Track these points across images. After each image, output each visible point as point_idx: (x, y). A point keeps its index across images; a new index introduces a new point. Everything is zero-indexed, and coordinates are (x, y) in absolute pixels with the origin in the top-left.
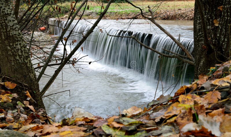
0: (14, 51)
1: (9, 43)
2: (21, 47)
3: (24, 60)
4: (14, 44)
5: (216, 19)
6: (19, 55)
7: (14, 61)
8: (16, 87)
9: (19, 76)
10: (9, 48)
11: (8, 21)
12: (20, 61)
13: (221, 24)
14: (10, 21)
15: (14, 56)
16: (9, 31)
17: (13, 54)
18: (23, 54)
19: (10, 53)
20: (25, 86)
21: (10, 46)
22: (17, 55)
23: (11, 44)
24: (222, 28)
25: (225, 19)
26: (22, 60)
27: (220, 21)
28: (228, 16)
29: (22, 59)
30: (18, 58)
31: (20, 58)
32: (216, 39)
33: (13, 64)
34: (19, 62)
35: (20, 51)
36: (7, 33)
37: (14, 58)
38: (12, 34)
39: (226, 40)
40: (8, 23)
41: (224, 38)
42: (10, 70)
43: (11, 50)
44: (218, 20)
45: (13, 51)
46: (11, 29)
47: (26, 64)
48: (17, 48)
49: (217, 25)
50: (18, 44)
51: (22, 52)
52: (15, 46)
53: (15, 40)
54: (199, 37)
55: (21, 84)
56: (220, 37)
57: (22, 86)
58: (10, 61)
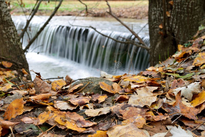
0: (9, 35)
1: (4, 27)
2: (14, 31)
3: (17, 42)
4: (8, 29)
5: (168, 11)
6: (13, 38)
7: (8, 43)
8: (12, 66)
9: (14, 56)
10: (4, 32)
11: (2, 8)
12: (14, 43)
13: (173, 15)
14: (4, 8)
15: (9, 39)
16: (4, 17)
17: (8, 37)
18: (16, 37)
19: (5, 36)
20: (20, 65)
21: (5, 30)
22: (11, 38)
23: (6, 28)
24: (174, 18)
25: (176, 11)
26: (16, 43)
27: (171, 12)
28: (178, 8)
29: (15, 41)
30: (12, 40)
31: (14, 41)
32: (169, 26)
33: (8, 46)
34: (13, 45)
35: (13, 35)
36: (2, 19)
37: (9, 40)
38: (6, 19)
39: (177, 27)
40: (2, 9)
41: (176, 25)
42: (6, 51)
43: (6, 34)
44: (170, 11)
45: (7, 34)
46: (5, 15)
47: (19, 46)
48: (11, 32)
49: (169, 16)
50: (12, 28)
51: (14, 35)
52: (9, 30)
53: (9, 25)
54: (154, 25)
55: (16, 64)
56: (172, 25)
57: (17, 65)
58: (5, 44)
